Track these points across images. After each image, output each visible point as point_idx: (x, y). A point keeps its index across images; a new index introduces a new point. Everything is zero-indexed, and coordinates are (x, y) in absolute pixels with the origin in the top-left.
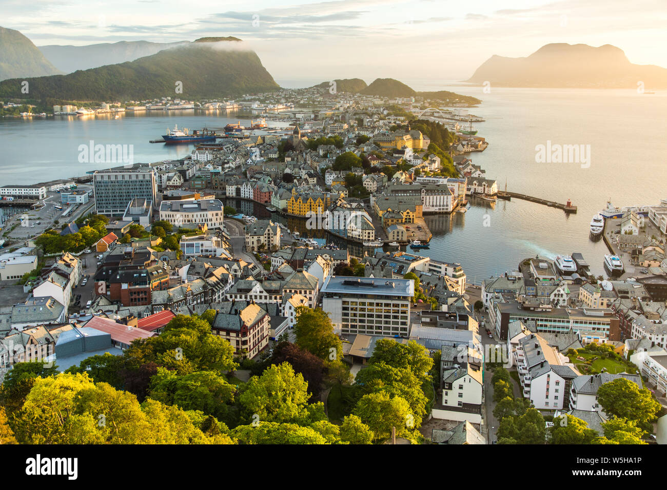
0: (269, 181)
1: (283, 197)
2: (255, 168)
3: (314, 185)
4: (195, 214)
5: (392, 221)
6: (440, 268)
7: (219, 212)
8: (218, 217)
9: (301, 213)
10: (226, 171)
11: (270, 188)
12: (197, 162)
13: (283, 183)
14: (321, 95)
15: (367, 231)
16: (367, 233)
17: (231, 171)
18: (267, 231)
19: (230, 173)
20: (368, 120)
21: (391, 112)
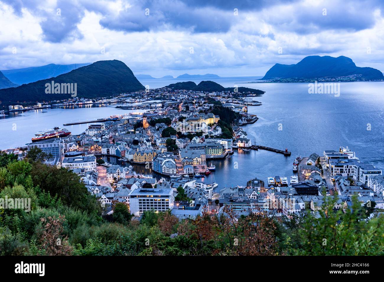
0: (125, 144)
1: (131, 153)
2: (119, 138)
3: (149, 146)
4: (80, 164)
5: (187, 163)
6: (200, 185)
7: (93, 162)
8: (93, 165)
9: (141, 161)
10: (103, 140)
11: (125, 148)
12: (88, 136)
13: (132, 145)
14: (169, 92)
15: (172, 169)
16: (172, 170)
17: (105, 140)
18: (117, 171)
19: (105, 141)
20: (191, 107)
21: (206, 101)
